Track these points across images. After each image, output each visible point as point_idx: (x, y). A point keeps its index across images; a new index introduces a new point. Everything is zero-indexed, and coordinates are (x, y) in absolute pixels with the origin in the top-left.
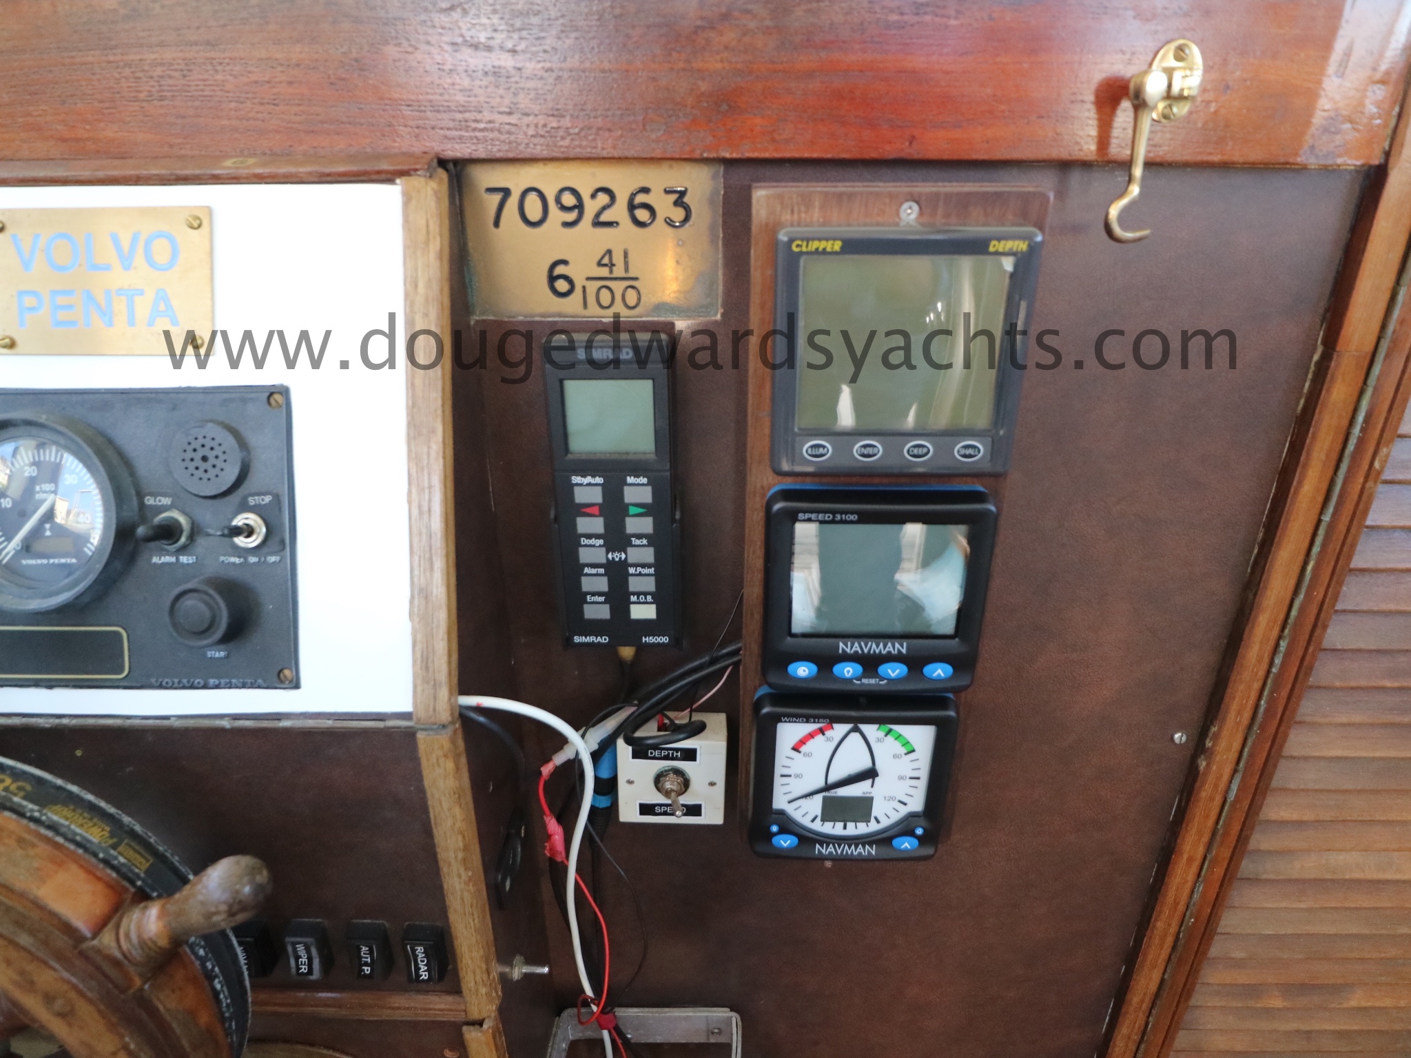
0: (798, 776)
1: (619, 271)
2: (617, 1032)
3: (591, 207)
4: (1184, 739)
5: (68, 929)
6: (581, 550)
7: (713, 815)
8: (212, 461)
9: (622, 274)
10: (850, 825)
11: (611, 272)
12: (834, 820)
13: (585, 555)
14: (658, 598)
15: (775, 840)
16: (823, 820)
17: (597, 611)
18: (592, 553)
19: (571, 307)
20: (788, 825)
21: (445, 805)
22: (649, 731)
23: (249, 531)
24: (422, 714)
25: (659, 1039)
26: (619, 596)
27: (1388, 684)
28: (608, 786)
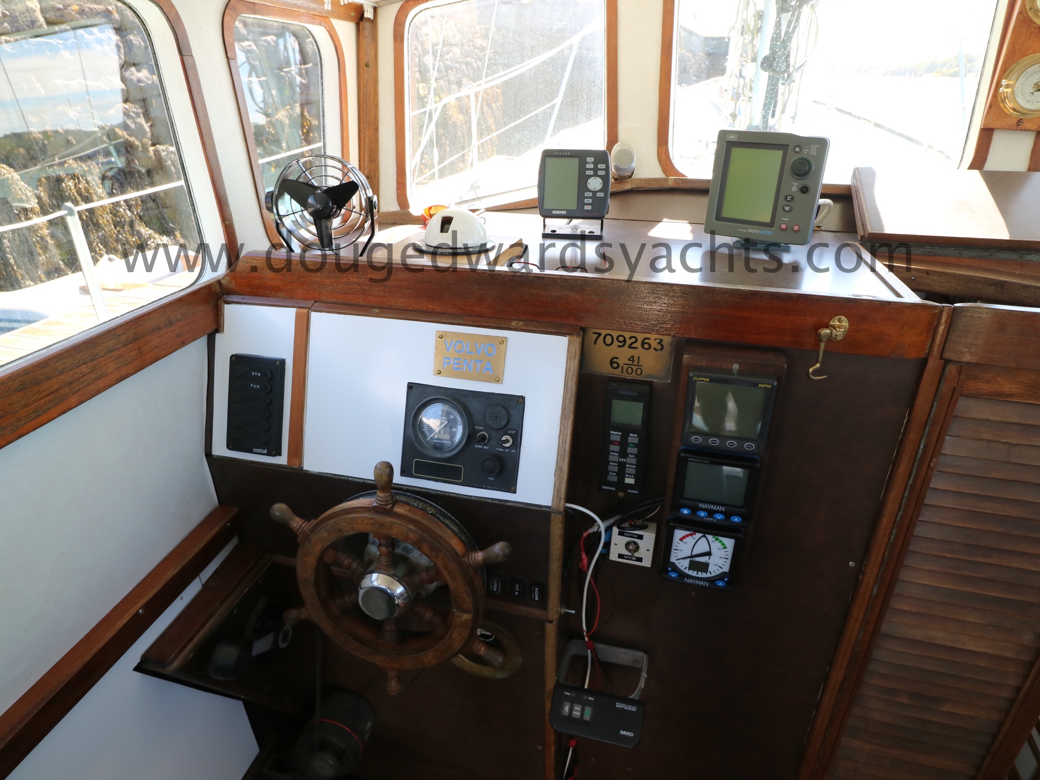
0: (681, 550)
1: (636, 363)
2: (594, 652)
3: (629, 342)
4: (854, 565)
5: (457, 554)
6: (610, 456)
7: (647, 563)
8: (499, 418)
9: (637, 364)
10: (700, 573)
11: (633, 363)
12: (694, 570)
13: (611, 458)
14: (636, 477)
15: (670, 573)
16: (689, 569)
17: (613, 478)
18: (614, 457)
19: (617, 372)
20: (675, 568)
21: (556, 539)
22: (626, 525)
23: (507, 441)
24: (555, 507)
25: (611, 660)
26: (621, 474)
27: (948, 555)
28: (607, 545)
